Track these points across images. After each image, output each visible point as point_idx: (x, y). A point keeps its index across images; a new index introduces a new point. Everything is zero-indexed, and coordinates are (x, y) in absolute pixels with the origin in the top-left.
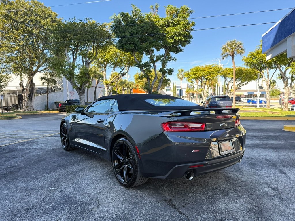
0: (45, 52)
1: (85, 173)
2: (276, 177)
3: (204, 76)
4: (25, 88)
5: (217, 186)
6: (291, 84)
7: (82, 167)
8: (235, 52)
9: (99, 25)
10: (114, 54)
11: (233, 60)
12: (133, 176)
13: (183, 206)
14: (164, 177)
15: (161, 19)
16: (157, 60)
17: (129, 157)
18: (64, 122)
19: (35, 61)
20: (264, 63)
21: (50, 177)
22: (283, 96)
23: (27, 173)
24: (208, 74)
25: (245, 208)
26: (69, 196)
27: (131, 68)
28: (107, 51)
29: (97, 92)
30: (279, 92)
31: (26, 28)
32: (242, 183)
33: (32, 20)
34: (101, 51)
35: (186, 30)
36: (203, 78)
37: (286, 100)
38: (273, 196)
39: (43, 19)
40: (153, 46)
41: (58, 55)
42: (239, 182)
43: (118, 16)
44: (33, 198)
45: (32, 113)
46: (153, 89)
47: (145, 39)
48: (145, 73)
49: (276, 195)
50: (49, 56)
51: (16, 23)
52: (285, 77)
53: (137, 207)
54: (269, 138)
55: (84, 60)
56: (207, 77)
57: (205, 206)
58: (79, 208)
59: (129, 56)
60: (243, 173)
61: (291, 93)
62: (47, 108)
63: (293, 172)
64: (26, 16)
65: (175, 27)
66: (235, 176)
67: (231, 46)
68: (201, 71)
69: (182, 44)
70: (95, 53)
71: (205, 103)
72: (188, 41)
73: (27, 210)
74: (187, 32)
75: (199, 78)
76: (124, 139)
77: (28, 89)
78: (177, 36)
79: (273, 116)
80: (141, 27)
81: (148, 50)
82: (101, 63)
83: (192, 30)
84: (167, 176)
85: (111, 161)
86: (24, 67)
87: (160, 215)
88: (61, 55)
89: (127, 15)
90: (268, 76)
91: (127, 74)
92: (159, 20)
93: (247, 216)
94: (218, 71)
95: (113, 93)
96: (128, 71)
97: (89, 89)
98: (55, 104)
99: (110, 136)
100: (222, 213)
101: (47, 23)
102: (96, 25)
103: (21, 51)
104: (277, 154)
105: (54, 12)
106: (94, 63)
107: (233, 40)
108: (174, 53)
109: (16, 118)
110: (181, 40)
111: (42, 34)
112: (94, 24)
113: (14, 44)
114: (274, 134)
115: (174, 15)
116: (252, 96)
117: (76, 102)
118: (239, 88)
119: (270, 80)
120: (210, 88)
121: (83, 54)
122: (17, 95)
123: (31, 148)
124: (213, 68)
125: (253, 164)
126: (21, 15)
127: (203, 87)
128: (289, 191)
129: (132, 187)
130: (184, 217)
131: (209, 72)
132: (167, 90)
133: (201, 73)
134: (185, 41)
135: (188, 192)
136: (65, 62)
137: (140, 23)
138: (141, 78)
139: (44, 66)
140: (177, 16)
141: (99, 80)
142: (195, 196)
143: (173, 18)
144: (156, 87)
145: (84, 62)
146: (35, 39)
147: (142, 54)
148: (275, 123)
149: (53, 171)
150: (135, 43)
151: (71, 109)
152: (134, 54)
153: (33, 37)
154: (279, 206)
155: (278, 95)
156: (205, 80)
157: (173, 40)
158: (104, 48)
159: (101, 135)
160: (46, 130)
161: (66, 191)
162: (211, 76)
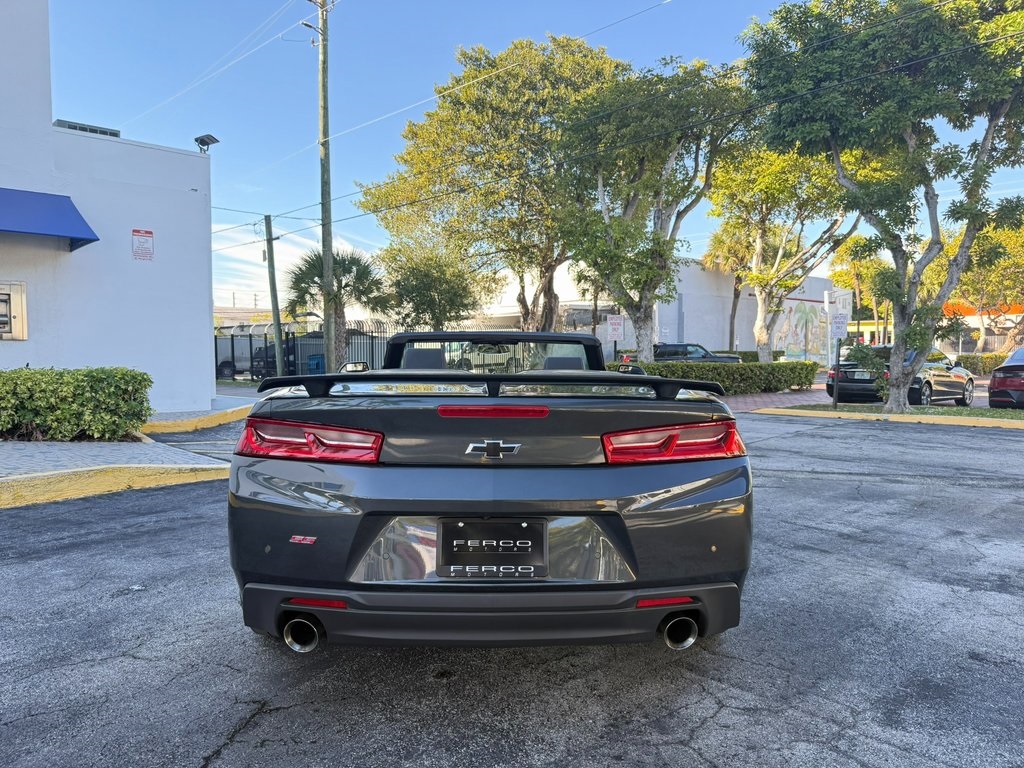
4: (530, 307)
13: (265, 741)
16: (942, 169)
39: (575, 91)
41: (579, 199)
43: (773, 23)
64: (527, 93)
77: (538, 309)
89: (805, 12)
150: (832, 115)
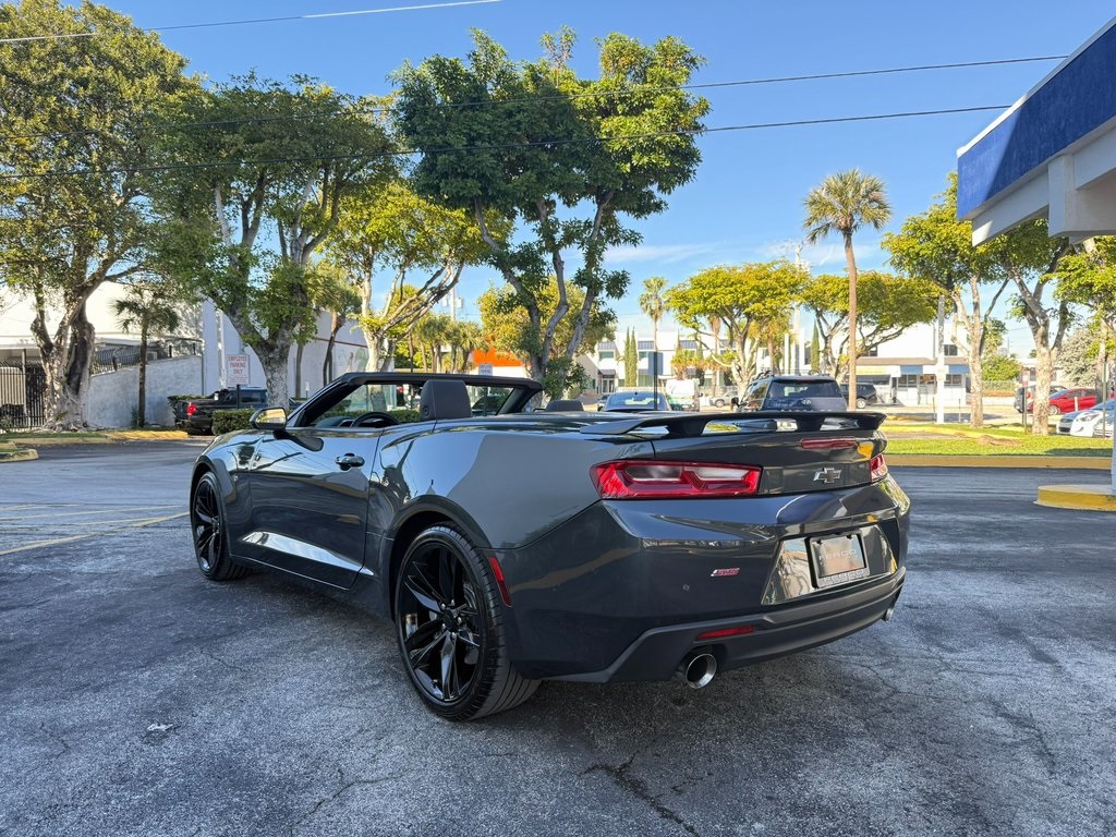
0: (135, 204)
1: (289, 664)
2: (1023, 674)
3: (740, 303)
4: (53, 341)
5: (803, 710)
6: (1059, 337)
7: (277, 642)
8: (856, 217)
9: (346, 104)
10: (403, 215)
11: (848, 244)
12: (479, 676)
13: (674, 788)
14: (601, 677)
15: (585, 85)
16: (568, 239)
17: (464, 601)
18: (208, 469)
19: (94, 239)
20: (963, 257)
21: (146, 684)
22: (1031, 383)
23: (53, 669)
24: (754, 296)
25: (913, 792)
26: (223, 754)
27: (468, 269)
28: (378, 202)
29: (335, 359)
30: (1016, 366)
31: (61, 109)
32: (895, 698)
33: (87, 79)
34: (353, 204)
35: (674, 130)
36: (735, 311)
37: (1041, 397)
38: (1015, 745)
39: (128, 76)
40: (554, 188)
41: (184, 214)
42: (883, 694)
44: (78, 766)
45: (80, 441)
46: (552, 350)
47: (522, 160)
48: (523, 289)
49: (1024, 742)
50: (150, 220)
51: (23, 89)
52: (1037, 311)
53: (494, 794)
54: (984, 531)
55: (287, 237)
56: (753, 307)
57: (760, 789)
58: (264, 803)
59: (461, 223)
60: (897, 662)
61: (1060, 373)
62: (139, 422)
63: (1084, 656)
64: (60, 64)
65: (635, 119)
66: (869, 674)
67: (841, 193)
68: (731, 286)
69: (660, 181)
70: (329, 209)
71: (745, 404)
72: (684, 169)
73: (53, 812)
74: (679, 135)
75: (721, 312)
76: (443, 529)
77: (65, 344)
78: (644, 151)
79: (997, 452)
80: (505, 112)
81: (532, 200)
82: (353, 248)
83: (697, 128)
84: (611, 670)
85: (393, 619)
86: (49, 260)
87: (587, 824)
88: (200, 215)
89: (456, 68)
90: (976, 306)
91: (451, 291)
92: (576, 90)
93: (922, 824)
94: (793, 288)
95: (396, 367)
96: (455, 280)
97: (306, 348)
98: (173, 405)
99: (386, 520)
100: (827, 813)
101: (143, 93)
102: (336, 103)
103: (40, 199)
104: (1018, 588)
105: (172, 49)
106: (324, 248)
107: (847, 171)
108: (631, 216)
109: (16, 458)
110: (656, 165)
111: (123, 133)
112: (325, 97)
113: (12, 169)
114: (1005, 519)
115: (633, 72)
116: (918, 380)
117: (255, 396)
118: (869, 351)
119: (982, 320)
120: (761, 351)
121: (284, 214)
122: (21, 369)
123: (73, 569)
124: (773, 276)
125: (932, 629)
126: (41, 59)
127: (737, 347)
128: (1073, 725)
129: (476, 716)
130: (682, 831)
131: (759, 291)
132: (602, 356)
133: (732, 293)
134: (673, 170)
135: (693, 737)
136: (214, 242)
137: (504, 98)
138: (505, 305)
139: (131, 257)
140: (642, 77)
141: (343, 316)
142: (722, 748)
143: (628, 82)
144: (562, 345)
145: (288, 244)
146: (95, 153)
147: (512, 216)
148: (1003, 478)
149: (162, 660)
150: (483, 175)
151: (233, 423)
152: (482, 216)
153: (88, 146)
154: (1040, 783)
155: (1011, 378)
156: (746, 319)
157: (629, 165)
158: (364, 192)
159: (353, 518)
160: (135, 502)
161: (212, 735)
162: (768, 305)
